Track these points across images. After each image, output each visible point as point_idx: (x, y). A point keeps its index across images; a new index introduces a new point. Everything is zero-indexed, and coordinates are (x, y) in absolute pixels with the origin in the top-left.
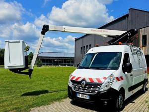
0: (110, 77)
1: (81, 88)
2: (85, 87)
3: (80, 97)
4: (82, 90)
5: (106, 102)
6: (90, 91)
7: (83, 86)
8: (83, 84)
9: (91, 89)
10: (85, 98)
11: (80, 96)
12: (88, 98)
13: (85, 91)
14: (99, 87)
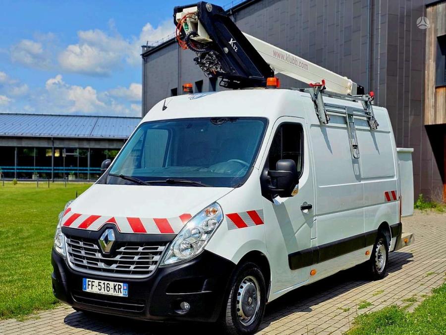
0: (206, 211)
1: (99, 256)
2: (114, 253)
3: (95, 290)
4: (102, 265)
5: (186, 305)
6: (132, 268)
7: (108, 248)
8: (106, 239)
9: (136, 258)
10: (112, 293)
11: (93, 287)
12: (122, 292)
13: (114, 267)
14: (161, 248)
